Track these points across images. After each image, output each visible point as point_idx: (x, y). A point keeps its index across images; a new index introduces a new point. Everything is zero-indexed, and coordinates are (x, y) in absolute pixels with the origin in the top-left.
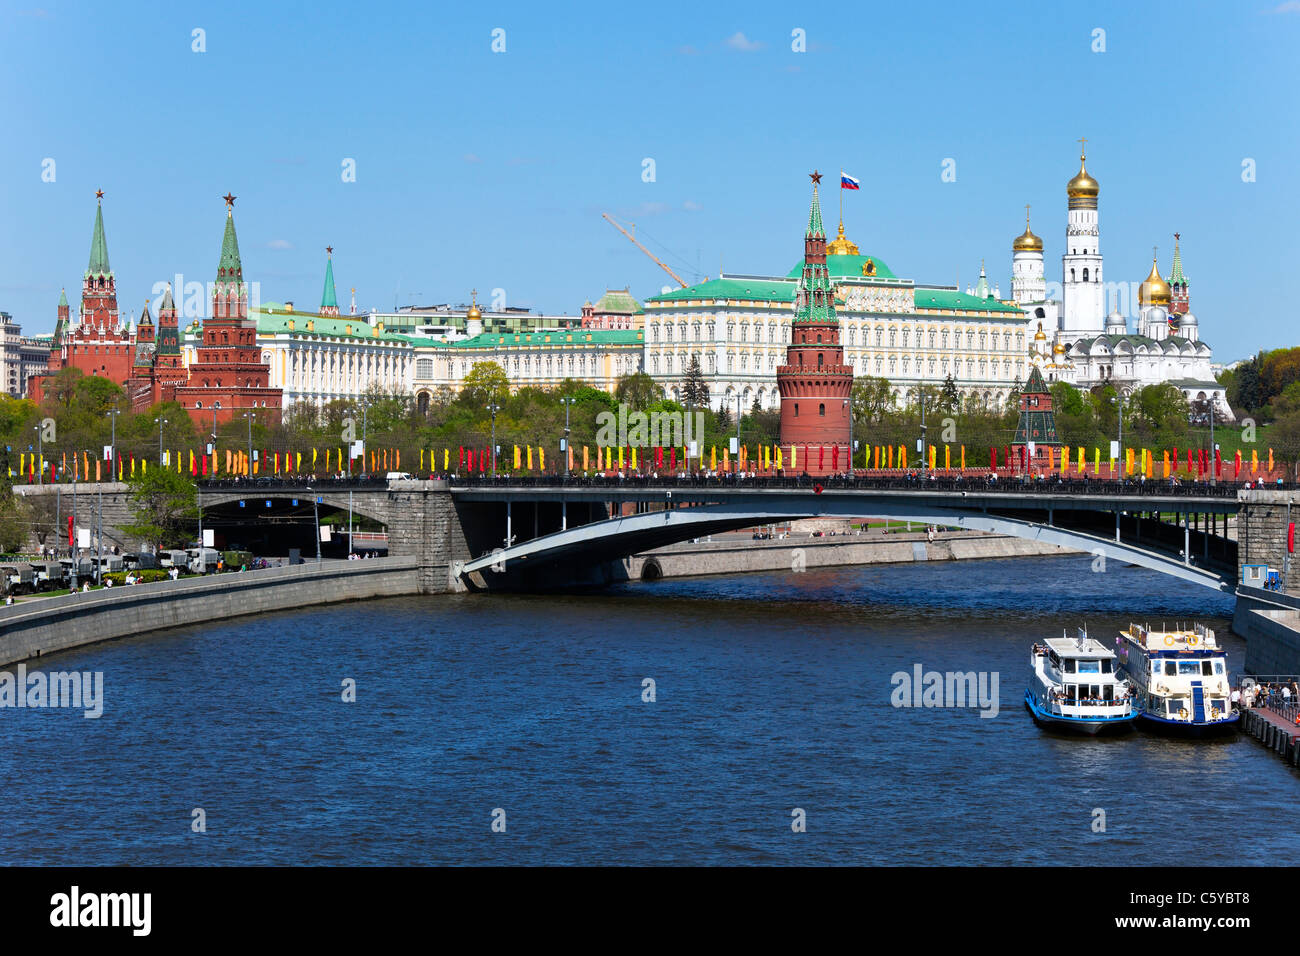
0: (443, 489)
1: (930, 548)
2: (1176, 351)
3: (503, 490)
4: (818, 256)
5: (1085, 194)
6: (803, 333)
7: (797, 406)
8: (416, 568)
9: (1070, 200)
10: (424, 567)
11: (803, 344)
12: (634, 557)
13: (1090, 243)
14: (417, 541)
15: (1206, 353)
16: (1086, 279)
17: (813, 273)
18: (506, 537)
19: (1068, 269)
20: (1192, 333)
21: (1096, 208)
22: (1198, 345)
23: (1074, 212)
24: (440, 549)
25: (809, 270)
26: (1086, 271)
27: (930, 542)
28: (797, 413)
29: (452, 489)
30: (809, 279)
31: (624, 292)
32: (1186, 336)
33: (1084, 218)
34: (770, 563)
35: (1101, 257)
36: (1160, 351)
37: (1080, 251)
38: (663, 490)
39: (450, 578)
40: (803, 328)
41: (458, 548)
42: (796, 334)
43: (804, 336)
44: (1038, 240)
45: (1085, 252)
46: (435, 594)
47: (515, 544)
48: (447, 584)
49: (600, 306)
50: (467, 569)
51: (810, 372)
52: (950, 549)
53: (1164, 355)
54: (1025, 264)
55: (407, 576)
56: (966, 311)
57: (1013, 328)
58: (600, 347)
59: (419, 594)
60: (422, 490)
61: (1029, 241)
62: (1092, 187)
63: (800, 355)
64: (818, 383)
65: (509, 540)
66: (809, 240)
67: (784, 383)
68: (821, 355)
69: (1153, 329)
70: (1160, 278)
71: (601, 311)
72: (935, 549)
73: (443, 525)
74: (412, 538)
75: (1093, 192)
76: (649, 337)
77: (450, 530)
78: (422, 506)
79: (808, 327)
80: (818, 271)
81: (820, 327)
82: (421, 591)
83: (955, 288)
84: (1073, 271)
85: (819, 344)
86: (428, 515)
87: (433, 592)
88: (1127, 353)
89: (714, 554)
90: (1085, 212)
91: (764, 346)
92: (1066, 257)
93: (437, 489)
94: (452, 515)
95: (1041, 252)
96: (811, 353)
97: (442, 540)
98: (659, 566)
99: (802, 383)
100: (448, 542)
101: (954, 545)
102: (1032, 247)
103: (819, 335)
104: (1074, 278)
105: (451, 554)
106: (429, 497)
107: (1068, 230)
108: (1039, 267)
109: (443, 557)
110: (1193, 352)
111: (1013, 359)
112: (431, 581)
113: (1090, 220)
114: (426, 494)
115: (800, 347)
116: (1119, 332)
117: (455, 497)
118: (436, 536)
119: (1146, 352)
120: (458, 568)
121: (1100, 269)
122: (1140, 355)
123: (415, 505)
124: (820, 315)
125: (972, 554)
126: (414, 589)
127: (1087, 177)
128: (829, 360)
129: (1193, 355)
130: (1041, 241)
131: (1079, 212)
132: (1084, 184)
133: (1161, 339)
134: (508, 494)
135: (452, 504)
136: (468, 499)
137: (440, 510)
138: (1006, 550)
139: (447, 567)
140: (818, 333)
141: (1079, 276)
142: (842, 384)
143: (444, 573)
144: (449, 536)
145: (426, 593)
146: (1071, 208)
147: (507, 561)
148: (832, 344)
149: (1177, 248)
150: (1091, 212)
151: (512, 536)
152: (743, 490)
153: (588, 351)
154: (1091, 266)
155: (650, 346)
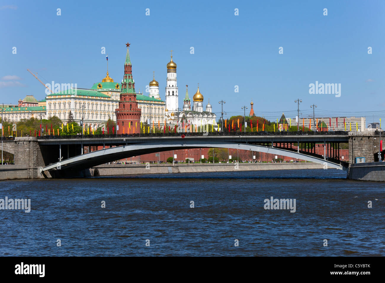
0: (36, 140)
1: (173, 169)
2: (206, 116)
3: (59, 140)
4: (129, 71)
5: (172, 68)
6: (125, 97)
7: (123, 122)
8: (26, 169)
9: (168, 70)
10: (29, 169)
11: (125, 101)
12: (91, 168)
13: (173, 83)
14: (26, 159)
15: (215, 116)
16: (173, 95)
17: (128, 77)
18: (59, 157)
19: (167, 91)
20: (210, 110)
21: (176, 72)
22: (212, 114)
23: (169, 73)
24: (35, 162)
25: (126, 76)
26: (173, 92)
27: (173, 167)
28: (123, 124)
29: (39, 140)
30: (126, 79)
31: (32, 96)
32: (208, 111)
33: (172, 75)
34: (129, 172)
35: (177, 88)
36: (201, 116)
37: (171, 86)
38: (122, 138)
39: (38, 173)
40: (124, 96)
41: (40, 162)
42: (122, 98)
43: (125, 98)
44: (157, 82)
45: (173, 86)
46: (33, 179)
47: (63, 160)
48: (37, 175)
49: (24, 101)
50: (44, 170)
51: (126, 111)
52: (178, 169)
53: (202, 117)
54: (153, 90)
55: (24, 172)
56: (147, 101)
57: (161, 107)
58: (30, 111)
59: (28, 179)
60: (28, 140)
61: (154, 83)
62: (174, 66)
63: (124, 105)
64: (130, 114)
65: (61, 158)
66: (126, 66)
67: (118, 114)
68: (131, 105)
69: (199, 109)
70: (200, 93)
71: (25, 102)
72: (174, 169)
73: (36, 153)
74: (24, 158)
75: (175, 67)
76: (48, 108)
77: (38, 155)
78: (28, 146)
79: (127, 95)
80: (129, 77)
81: (130, 95)
82: (29, 178)
83: (142, 94)
84: (169, 92)
85: (130, 101)
86: (30, 150)
87: (33, 178)
88: (191, 116)
89: (113, 169)
90: (173, 73)
91: (86, 111)
92: (167, 88)
93: (34, 140)
94: (38, 150)
95: (158, 86)
96: (127, 104)
97: (35, 159)
98: (98, 172)
99: (125, 114)
100: (37, 160)
101: (179, 168)
102: (155, 85)
103: (130, 98)
104: (169, 94)
105: (38, 164)
106: (31, 143)
107: (167, 79)
108: (157, 91)
109: (36, 165)
110: (211, 116)
111: (161, 117)
112: (31, 173)
113: (174, 76)
114: (30, 141)
115: (124, 102)
116: (188, 110)
117: (39, 143)
118: (34, 157)
119: (197, 116)
120: (41, 169)
121: (177, 91)
122: (195, 117)
123: (26, 146)
124: (130, 91)
125: (185, 171)
126: (26, 177)
127: (173, 63)
128: (133, 106)
129: (211, 117)
130: (158, 83)
131: (171, 73)
132: (172, 65)
133: (201, 112)
134: (60, 142)
135: (38, 146)
136: (44, 144)
137: (34, 148)
138: (193, 170)
139: (37, 169)
140: (130, 97)
141: (171, 94)
142: (138, 115)
143: (36, 171)
144: (37, 157)
145: (30, 178)
146: (168, 72)
147: (61, 166)
148: (134, 101)
149: (187, 90)
150: (174, 73)
151: (61, 157)
152: (153, 138)
153: (26, 113)
154: (175, 90)
155: (48, 111)
